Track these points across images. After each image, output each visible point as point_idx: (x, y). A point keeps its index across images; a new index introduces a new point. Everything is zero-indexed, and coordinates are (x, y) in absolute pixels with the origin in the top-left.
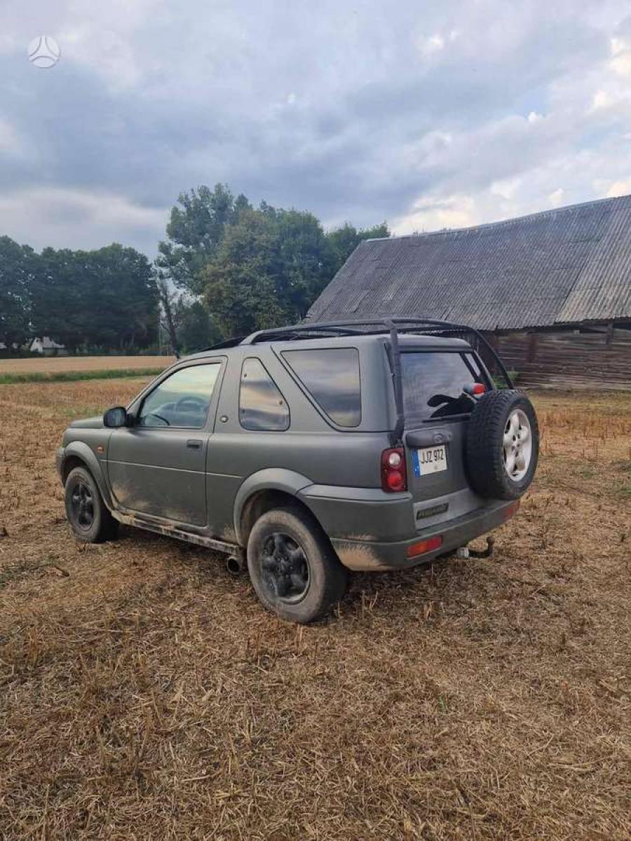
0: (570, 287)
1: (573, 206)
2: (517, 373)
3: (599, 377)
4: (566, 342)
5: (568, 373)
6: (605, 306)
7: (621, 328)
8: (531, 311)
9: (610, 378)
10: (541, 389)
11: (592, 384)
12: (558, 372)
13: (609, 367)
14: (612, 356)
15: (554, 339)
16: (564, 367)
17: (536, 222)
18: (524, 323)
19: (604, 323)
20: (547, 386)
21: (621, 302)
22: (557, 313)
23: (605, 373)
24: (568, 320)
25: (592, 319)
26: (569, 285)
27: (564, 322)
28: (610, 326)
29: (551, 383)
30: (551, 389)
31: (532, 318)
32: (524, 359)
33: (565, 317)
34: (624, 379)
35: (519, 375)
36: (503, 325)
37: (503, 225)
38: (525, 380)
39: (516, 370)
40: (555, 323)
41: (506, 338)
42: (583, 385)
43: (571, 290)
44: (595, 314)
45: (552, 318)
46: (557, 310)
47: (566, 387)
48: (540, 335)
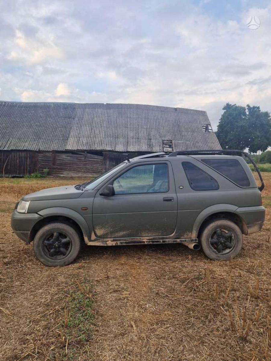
0: (68, 135)
1: (60, 103)
2: (48, 170)
3: (82, 172)
4: (69, 158)
5: (70, 170)
6: (84, 145)
7: (89, 153)
8: (54, 144)
9: (86, 172)
10: (60, 177)
11: (80, 175)
12: (65, 170)
13: (86, 168)
14: (87, 164)
15: (64, 156)
16: (69, 168)
17: (44, 106)
18: (51, 149)
19: (84, 151)
20: (62, 175)
21: (89, 144)
22: (65, 146)
23: (85, 170)
24: (71, 149)
25: (80, 149)
26: (67, 135)
27: (69, 150)
28: (86, 152)
29: (63, 174)
30: (63, 177)
31: (55, 147)
32: (51, 164)
33: (69, 147)
34: (91, 173)
35: (49, 171)
36: (42, 149)
37: (28, 104)
38: (51, 173)
39: (48, 169)
40: (65, 150)
41: (42, 154)
42: (77, 175)
43: (68, 137)
44: (81, 148)
45: (63, 148)
46: (65, 144)
47: (69, 176)
48: (58, 154)
